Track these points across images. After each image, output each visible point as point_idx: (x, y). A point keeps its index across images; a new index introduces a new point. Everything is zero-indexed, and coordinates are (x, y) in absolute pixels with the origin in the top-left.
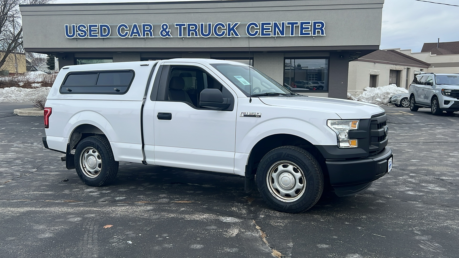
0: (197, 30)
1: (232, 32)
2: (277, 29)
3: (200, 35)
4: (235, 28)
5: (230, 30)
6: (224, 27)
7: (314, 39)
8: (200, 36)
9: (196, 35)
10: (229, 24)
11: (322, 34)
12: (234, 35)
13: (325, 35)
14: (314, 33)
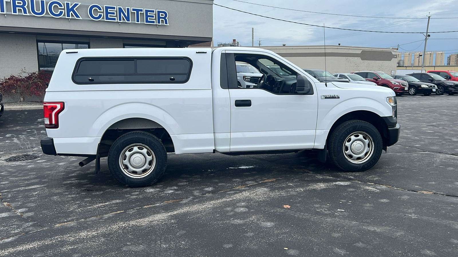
0: (25, 7)
1: (71, 13)
2: (122, 15)
3: (29, 12)
4: (75, 9)
5: (69, 10)
6: (61, 5)
7: (157, 27)
8: (31, 15)
9: (25, 12)
10: (68, 4)
11: (166, 23)
12: (74, 16)
13: (168, 25)
14: (159, 22)
